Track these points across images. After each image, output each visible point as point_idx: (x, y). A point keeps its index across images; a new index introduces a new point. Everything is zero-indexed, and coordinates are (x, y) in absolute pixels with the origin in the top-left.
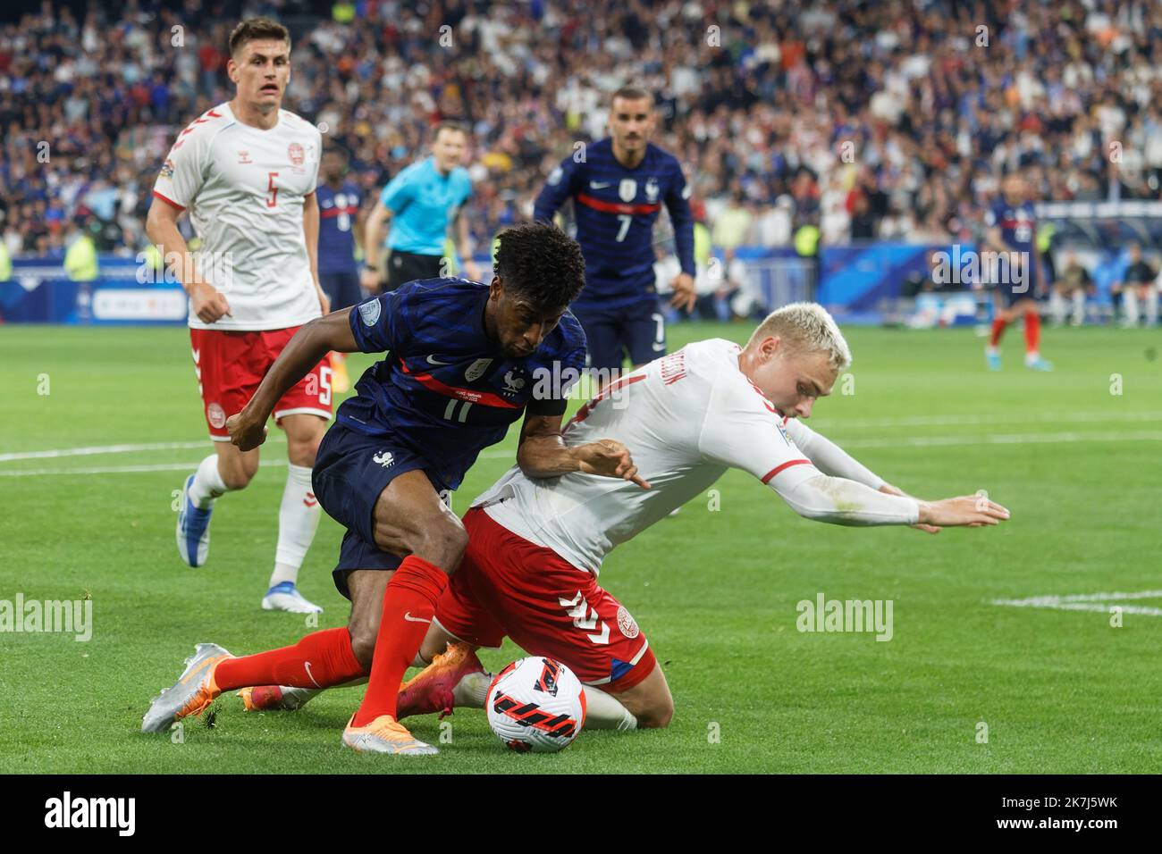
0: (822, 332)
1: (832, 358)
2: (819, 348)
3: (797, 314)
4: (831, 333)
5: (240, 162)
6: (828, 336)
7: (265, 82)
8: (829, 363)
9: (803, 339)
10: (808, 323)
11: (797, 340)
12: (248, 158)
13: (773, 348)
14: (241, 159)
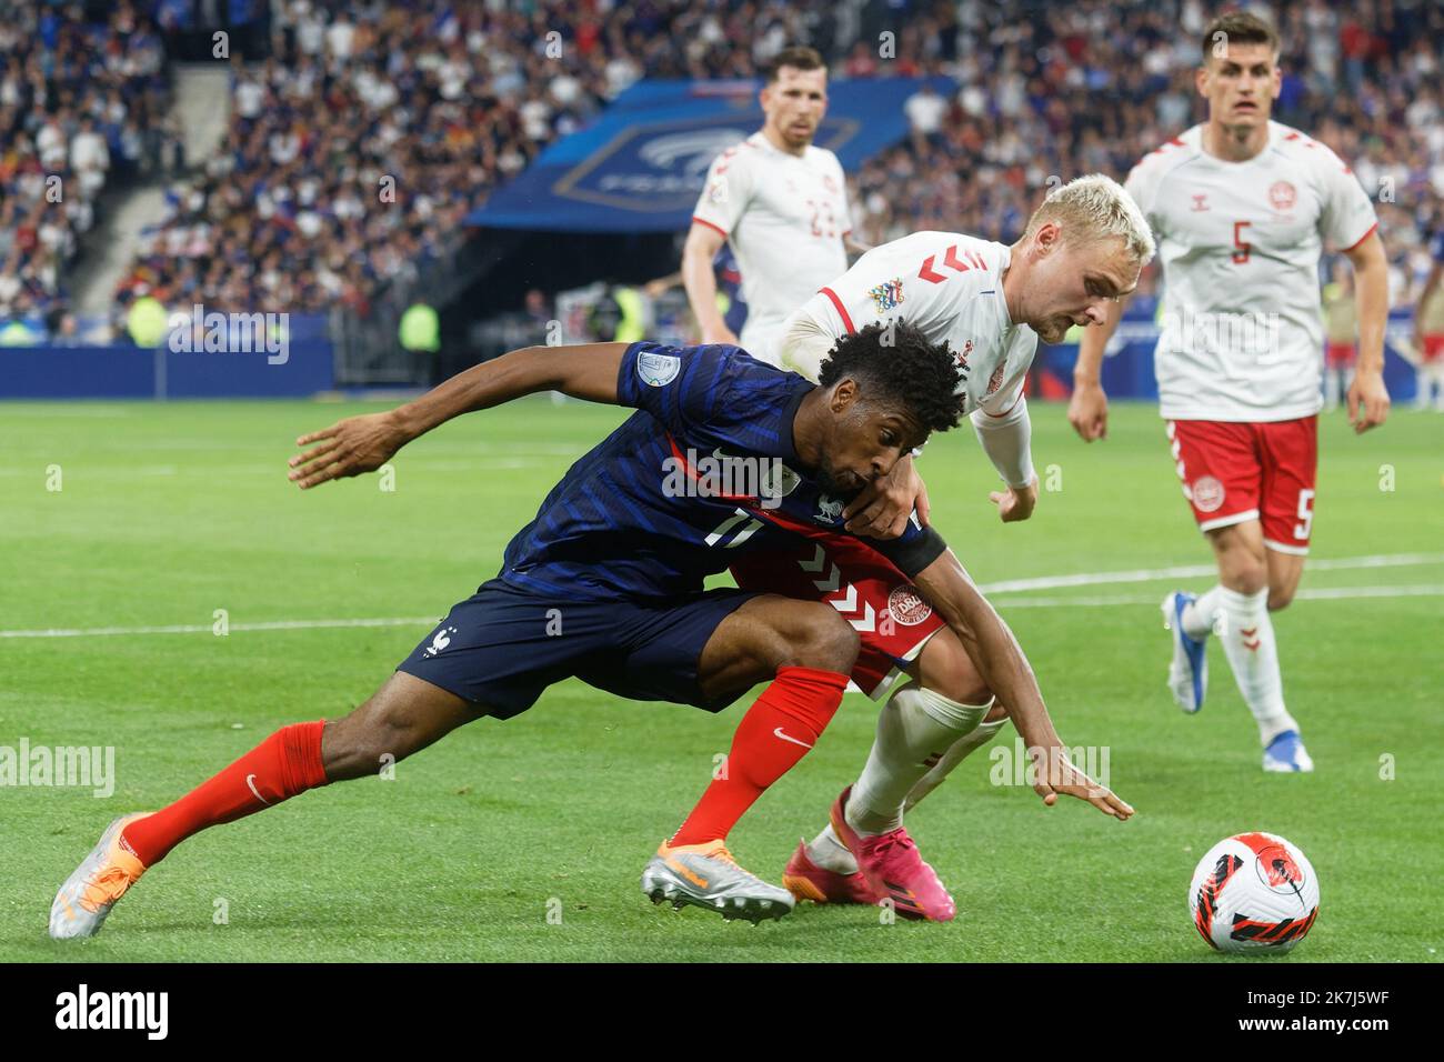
0: (1114, 213)
1: (1129, 246)
2: (1110, 233)
3: (1082, 190)
4: (1126, 214)
5: (1194, 210)
6: (1122, 217)
7: (1238, 98)
8: (1123, 253)
9: (1089, 223)
10: (1095, 202)
11: (1082, 224)
12: (1205, 204)
13: (1053, 236)
14: (1195, 204)
